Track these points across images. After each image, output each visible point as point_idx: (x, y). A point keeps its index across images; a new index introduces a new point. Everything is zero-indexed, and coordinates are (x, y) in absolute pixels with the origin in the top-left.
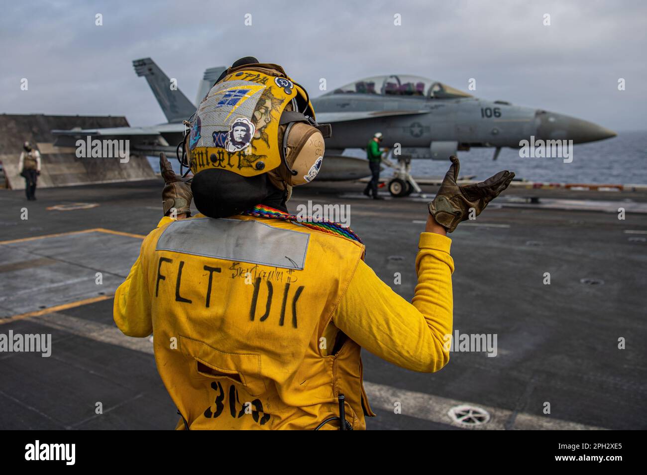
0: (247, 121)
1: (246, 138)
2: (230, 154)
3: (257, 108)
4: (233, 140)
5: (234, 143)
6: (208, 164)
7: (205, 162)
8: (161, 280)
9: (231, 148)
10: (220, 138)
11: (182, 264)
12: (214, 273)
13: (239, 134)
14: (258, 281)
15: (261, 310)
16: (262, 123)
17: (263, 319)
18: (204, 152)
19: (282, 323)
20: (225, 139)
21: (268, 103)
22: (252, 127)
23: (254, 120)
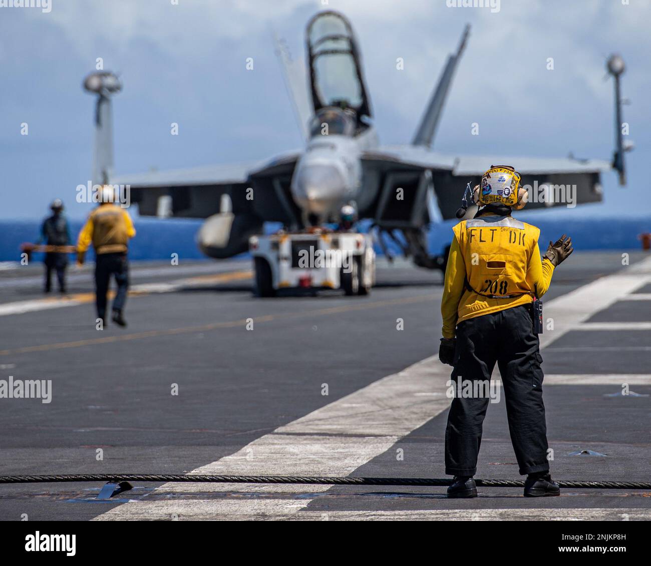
0: (509, 188)
1: (509, 192)
2: (503, 198)
3: (512, 184)
4: (505, 193)
5: (505, 194)
6: (494, 200)
7: (493, 200)
8: (473, 237)
9: (504, 196)
10: (500, 192)
11: (481, 230)
12: (494, 231)
13: (507, 192)
14: (511, 232)
15: (513, 240)
16: (513, 189)
17: (514, 242)
18: (493, 196)
19: (520, 244)
20: (502, 193)
21: (514, 182)
22: (510, 189)
23: (511, 187)
